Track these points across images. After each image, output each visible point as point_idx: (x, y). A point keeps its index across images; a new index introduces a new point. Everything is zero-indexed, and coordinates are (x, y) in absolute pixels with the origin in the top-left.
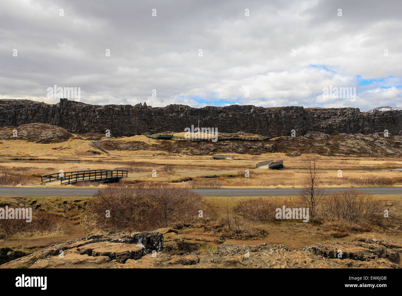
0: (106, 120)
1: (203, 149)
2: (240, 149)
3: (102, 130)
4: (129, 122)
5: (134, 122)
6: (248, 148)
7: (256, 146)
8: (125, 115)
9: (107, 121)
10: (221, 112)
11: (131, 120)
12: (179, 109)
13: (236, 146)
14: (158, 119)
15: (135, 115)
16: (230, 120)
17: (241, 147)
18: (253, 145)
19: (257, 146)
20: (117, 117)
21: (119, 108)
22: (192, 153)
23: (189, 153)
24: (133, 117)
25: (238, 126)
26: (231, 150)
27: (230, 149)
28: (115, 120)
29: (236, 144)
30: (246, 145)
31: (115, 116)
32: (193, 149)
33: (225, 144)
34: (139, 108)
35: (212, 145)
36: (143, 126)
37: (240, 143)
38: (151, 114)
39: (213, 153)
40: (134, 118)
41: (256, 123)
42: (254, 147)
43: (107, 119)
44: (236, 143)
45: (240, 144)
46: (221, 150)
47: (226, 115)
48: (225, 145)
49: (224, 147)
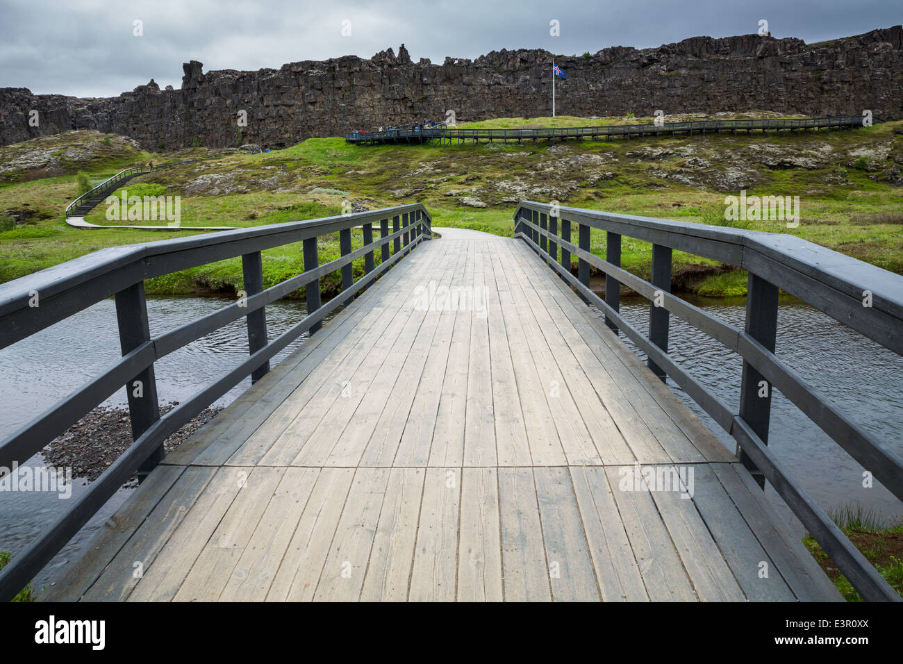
0: (286, 109)
1: (552, 176)
2: (733, 173)
3: (280, 141)
4: (350, 110)
5: (368, 110)
6: (771, 167)
7: (806, 156)
8: (340, 88)
9: (290, 111)
10: (651, 61)
11: (358, 103)
12: (518, 65)
13: (712, 161)
14: (443, 95)
15: (372, 85)
16: (684, 86)
17: (735, 165)
18: (792, 154)
19: (814, 156)
20: (316, 97)
21: (322, 68)
22: (484, 197)
23: (466, 199)
24: (363, 92)
25: (710, 103)
26: (686, 180)
27: (680, 172)
28: (311, 107)
29: (712, 153)
30: (758, 153)
31: (310, 95)
32: (500, 179)
33: (658, 151)
34: (382, 66)
35: (598, 157)
36: (398, 119)
37: (728, 147)
38: (421, 79)
39: (596, 194)
40: (367, 96)
41: (778, 91)
42: (800, 161)
43: (289, 106)
44: (708, 148)
45: (728, 152)
46: (637, 180)
47: (669, 71)
48: (658, 157)
49: (654, 164)
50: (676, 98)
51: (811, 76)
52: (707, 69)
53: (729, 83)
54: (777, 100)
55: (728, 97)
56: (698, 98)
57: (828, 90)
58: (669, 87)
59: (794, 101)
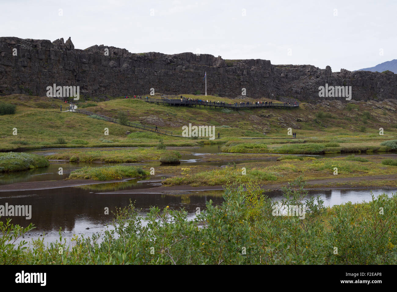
11: (54, 70)
12: (112, 55)
15: (59, 60)
16: (193, 77)
50: (191, 83)
51: (236, 78)
52: (201, 70)
53: (209, 78)
54: (227, 87)
55: (210, 84)
56: (198, 83)
57: (243, 85)
58: (187, 77)
59: (232, 88)
